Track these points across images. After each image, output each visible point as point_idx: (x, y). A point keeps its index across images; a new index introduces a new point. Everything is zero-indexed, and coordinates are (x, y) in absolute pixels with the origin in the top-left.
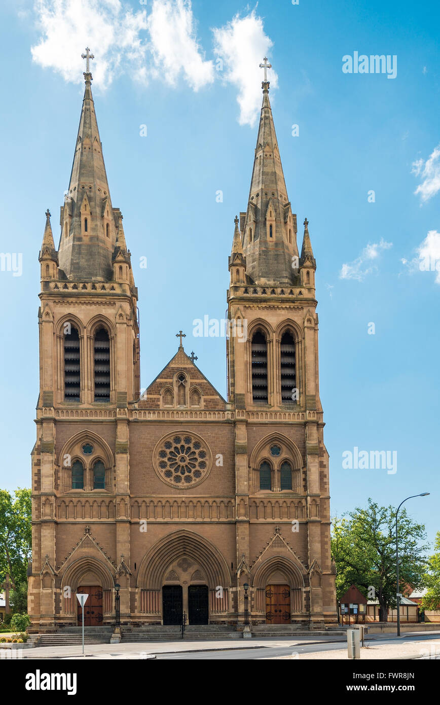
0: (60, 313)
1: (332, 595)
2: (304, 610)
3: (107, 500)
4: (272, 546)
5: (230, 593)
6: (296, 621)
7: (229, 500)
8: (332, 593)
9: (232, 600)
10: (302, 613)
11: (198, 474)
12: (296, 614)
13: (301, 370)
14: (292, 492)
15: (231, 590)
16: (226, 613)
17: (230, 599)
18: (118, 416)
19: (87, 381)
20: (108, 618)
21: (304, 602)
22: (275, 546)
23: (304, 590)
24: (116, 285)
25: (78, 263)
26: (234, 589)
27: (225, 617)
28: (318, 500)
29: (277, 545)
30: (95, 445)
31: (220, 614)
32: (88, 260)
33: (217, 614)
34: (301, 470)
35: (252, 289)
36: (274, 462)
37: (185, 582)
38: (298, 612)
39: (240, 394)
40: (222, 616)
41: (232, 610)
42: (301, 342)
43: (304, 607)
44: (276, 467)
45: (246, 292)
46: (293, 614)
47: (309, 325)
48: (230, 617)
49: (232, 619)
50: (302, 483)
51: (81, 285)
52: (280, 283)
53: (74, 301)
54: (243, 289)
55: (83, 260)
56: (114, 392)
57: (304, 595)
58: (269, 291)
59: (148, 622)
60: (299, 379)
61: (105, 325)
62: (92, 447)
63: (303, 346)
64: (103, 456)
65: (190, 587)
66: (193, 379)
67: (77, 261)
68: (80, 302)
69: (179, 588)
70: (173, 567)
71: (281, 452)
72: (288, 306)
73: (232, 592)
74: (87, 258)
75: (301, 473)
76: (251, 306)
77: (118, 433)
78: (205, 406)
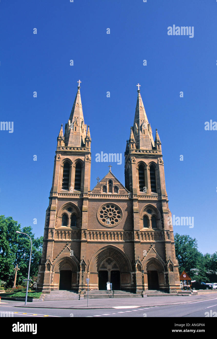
0: (63, 158)
1: (178, 276)
2: (165, 283)
3: (77, 231)
4: (150, 253)
5: (132, 275)
6: (162, 288)
7: (130, 232)
8: (177, 274)
9: (133, 278)
10: (165, 285)
11: (117, 221)
12: (162, 285)
13: (158, 180)
14: (157, 229)
15: (132, 273)
16: (130, 284)
17: (132, 278)
18: (84, 196)
19: (73, 183)
20: (74, 286)
21: (165, 279)
22: (151, 253)
23: (165, 273)
24: (86, 149)
25: (71, 141)
26: (133, 273)
27: (129, 286)
28: (168, 232)
29: (152, 252)
30: (73, 208)
31: (126, 285)
32: (75, 140)
33: (125, 285)
34: (161, 219)
35: (138, 151)
36: (149, 216)
37: (109, 270)
38: (162, 284)
39: (135, 189)
40: (127, 286)
41: (133, 283)
42: (157, 169)
43: (165, 281)
44: (150, 218)
45: (136, 151)
46: (160, 285)
47: (160, 163)
48: (131, 286)
49: (133, 288)
50: (161, 225)
51: (73, 148)
52: (148, 149)
53: (69, 154)
54: (135, 151)
55: (74, 140)
56: (82, 187)
57: (165, 276)
58: (145, 151)
59: (92, 289)
60: (158, 183)
61: (80, 162)
62: (72, 209)
63: (158, 171)
64: (76, 212)
65: (112, 272)
66: (115, 182)
67: (71, 140)
68: (72, 154)
69: (106, 272)
70: (104, 262)
71: (151, 212)
72: (152, 157)
73: (133, 274)
74: (75, 139)
75: (161, 221)
76: (138, 156)
77: (84, 203)
78: (120, 193)
